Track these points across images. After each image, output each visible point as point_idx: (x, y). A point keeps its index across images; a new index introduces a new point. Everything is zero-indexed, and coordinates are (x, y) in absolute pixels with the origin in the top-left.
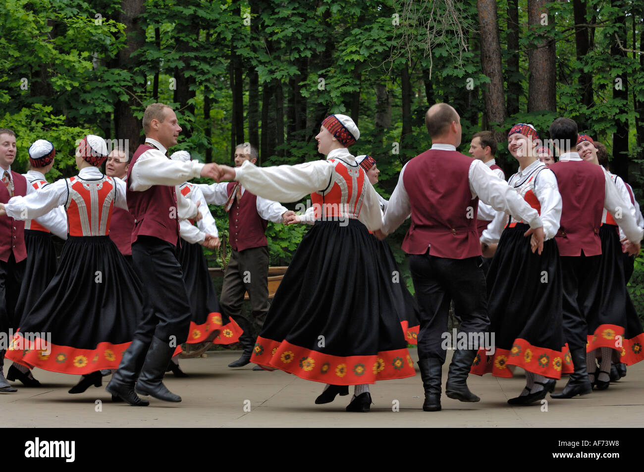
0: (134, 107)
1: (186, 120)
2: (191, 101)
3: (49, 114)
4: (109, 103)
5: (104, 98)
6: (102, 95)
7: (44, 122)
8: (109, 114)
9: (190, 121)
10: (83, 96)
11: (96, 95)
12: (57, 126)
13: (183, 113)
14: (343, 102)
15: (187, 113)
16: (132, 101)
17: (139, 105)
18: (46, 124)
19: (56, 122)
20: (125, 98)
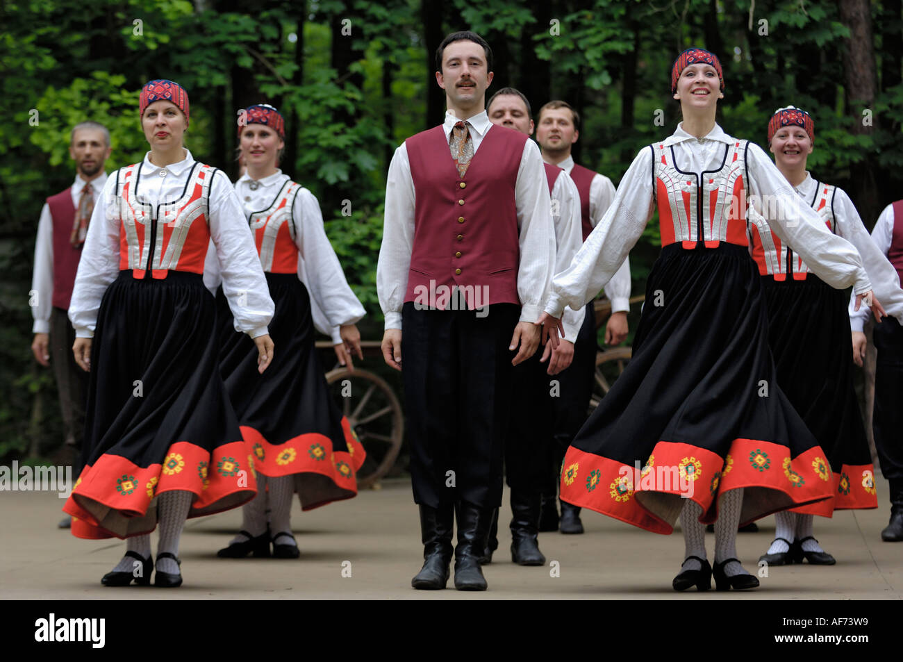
0: (261, 77)
1: (347, 98)
2: (355, 67)
3: (119, 89)
4: (220, 71)
5: (209, 61)
6: (209, 57)
7: (111, 102)
8: (221, 89)
9: (353, 100)
10: (177, 59)
11: (198, 57)
12: (132, 108)
13: (342, 86)
14: (607, 68)
15: (349, 86)
16: (258, 67)
17: (269, 73)
18: (115, 105)
19: (131, 102)
20: (246, 62)
